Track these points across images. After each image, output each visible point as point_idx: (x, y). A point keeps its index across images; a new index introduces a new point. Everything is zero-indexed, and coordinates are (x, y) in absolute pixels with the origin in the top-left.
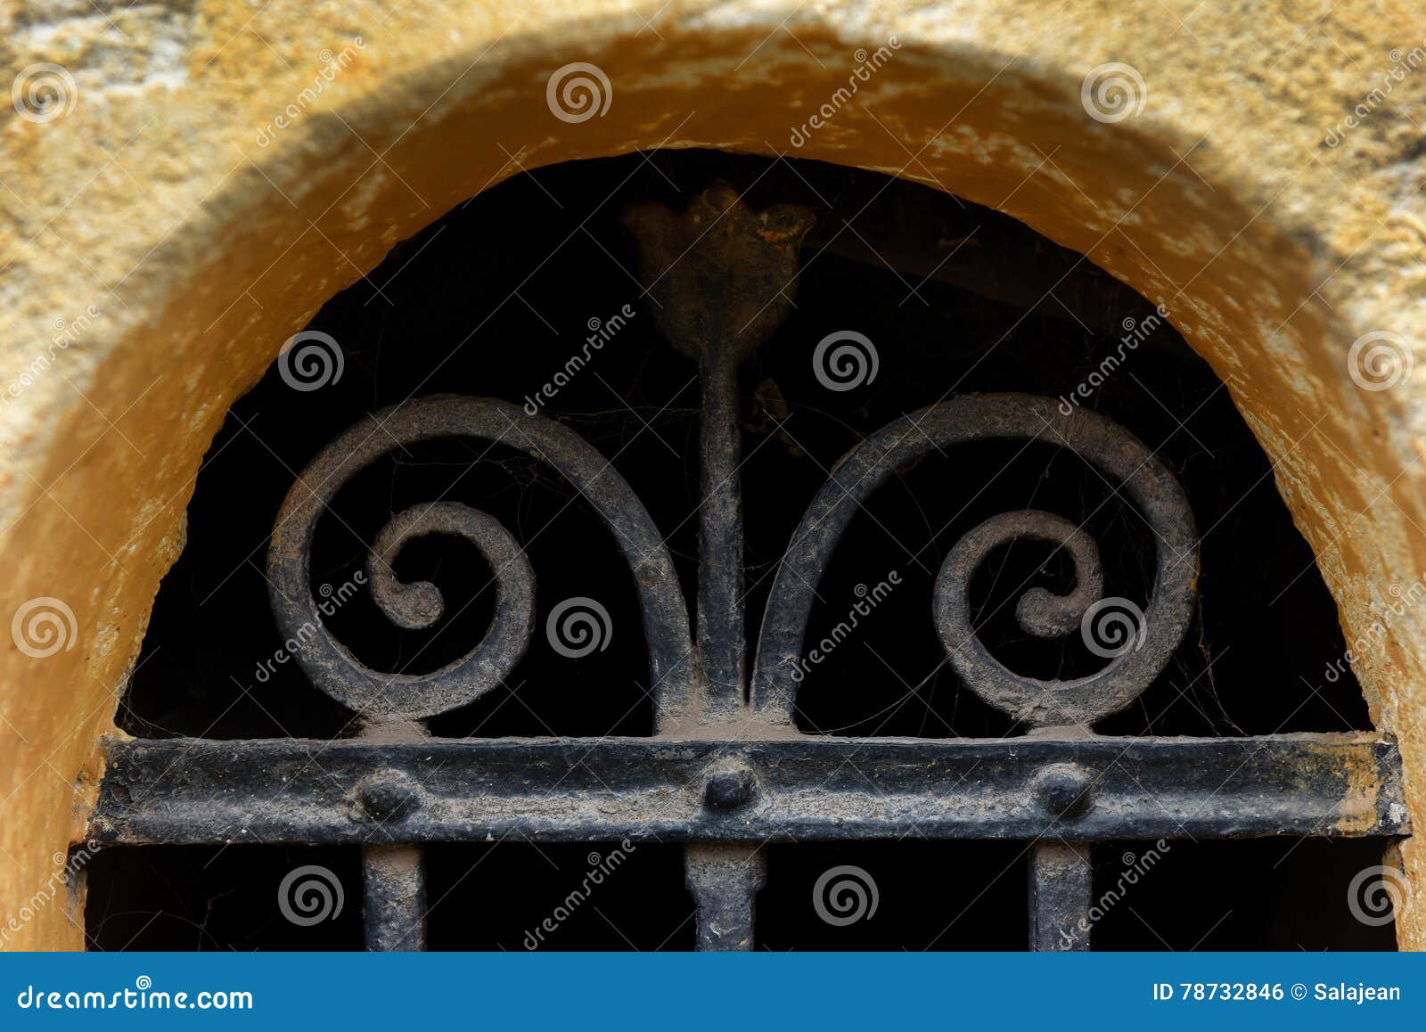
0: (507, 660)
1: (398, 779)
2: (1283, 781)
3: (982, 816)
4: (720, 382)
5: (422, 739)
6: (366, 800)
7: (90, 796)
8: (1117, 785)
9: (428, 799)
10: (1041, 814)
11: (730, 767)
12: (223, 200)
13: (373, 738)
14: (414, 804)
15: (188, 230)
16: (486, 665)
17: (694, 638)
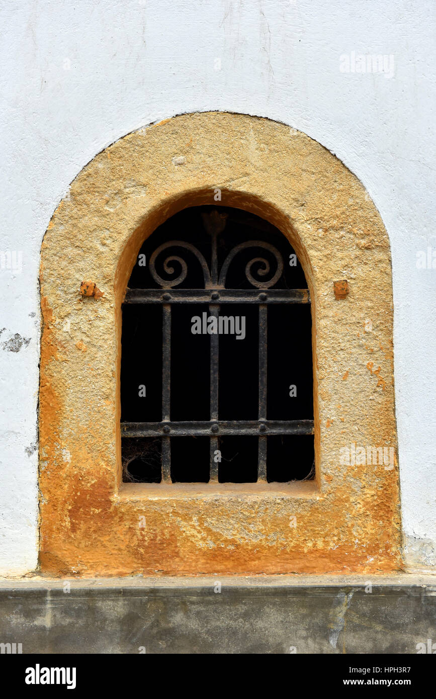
0: (183, 278)
1: (168, 294)
2: (295, 296)
3: (251, 300)
4: (214, 238)
5: (171, 289)
6: (163, 297)
7: (124, 297)
8: (271, 296)
9: (172, 298)
10: (259, 300)
11: (215, 293)
12: (150, 210)
13: (164, 289)
14: (170, 298)
15: (145, 214)
16: (180, 279)
17: (210, 276)
